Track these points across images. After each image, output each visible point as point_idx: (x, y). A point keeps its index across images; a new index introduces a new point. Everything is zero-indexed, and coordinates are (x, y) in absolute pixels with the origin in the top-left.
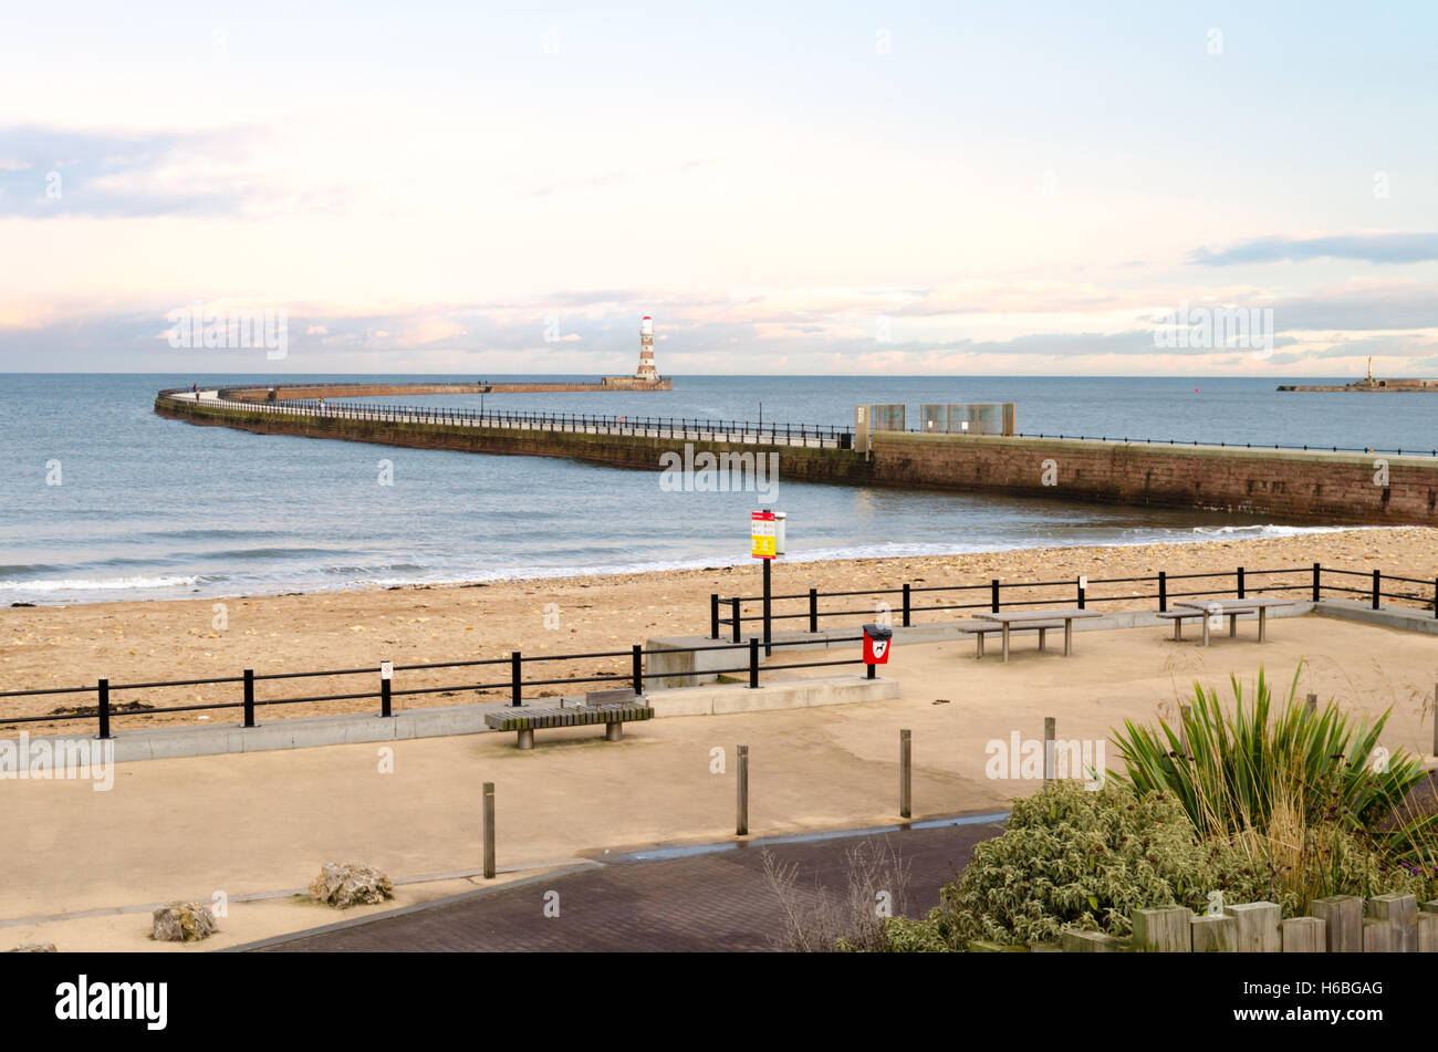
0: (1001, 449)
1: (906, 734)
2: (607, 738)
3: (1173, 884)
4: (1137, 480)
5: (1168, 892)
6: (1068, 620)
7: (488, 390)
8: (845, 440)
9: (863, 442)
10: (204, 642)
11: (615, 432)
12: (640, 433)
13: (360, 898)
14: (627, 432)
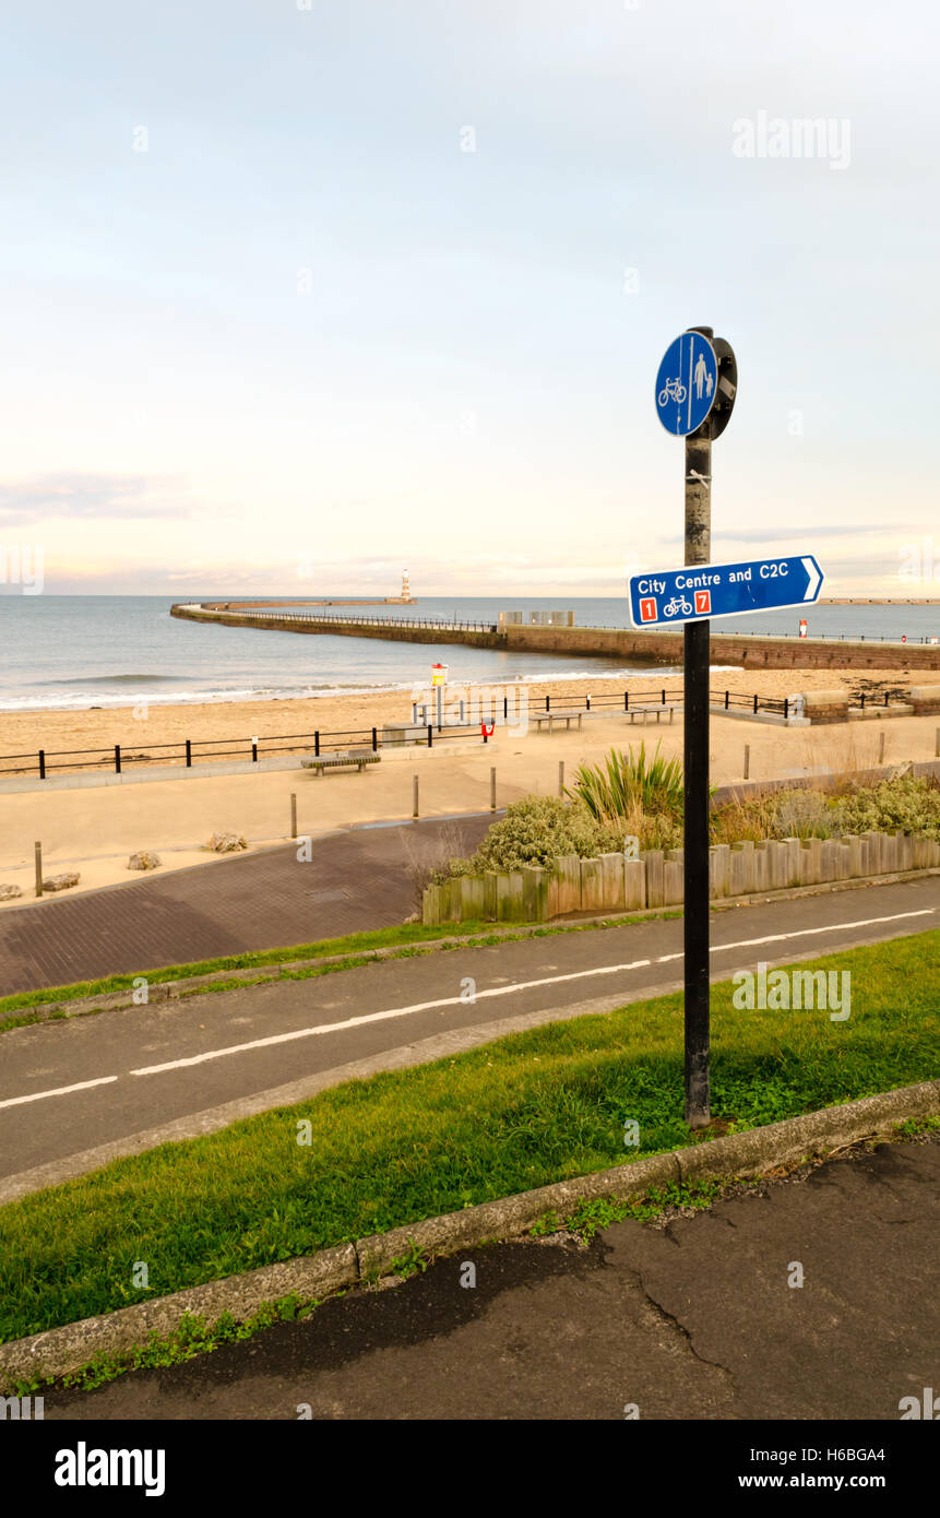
0: (566, 633)
1: (493, 770)
2: (359, 771)
3: (576, 844)
4: (629, 647)
5: (573, 848)
6: (580, 715)
7: (330, 604)
8: (494, 629)
9: (502, 630)
11: (387, 624)
12: (398, 625)
13: (231, 848)
14: (392, 625)
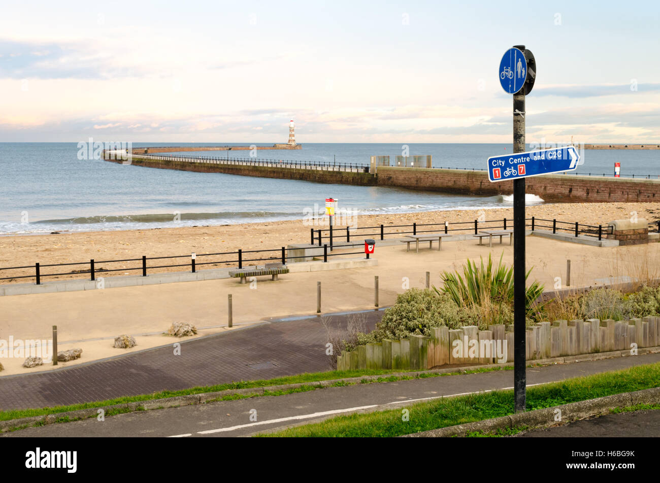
0: (426, 173)
1: (377, 278)
2: (272, 280)
3: (446, 320)
4: (477, 184)
5: (443, 323)
6: (440, 238)
7: (230, 149)
8: (367, 169)
9: (373, 170)
10: (125, 246)
11: (279, 166)
12: (288, 166)
13: (186, 334)
14: (283, 166)
